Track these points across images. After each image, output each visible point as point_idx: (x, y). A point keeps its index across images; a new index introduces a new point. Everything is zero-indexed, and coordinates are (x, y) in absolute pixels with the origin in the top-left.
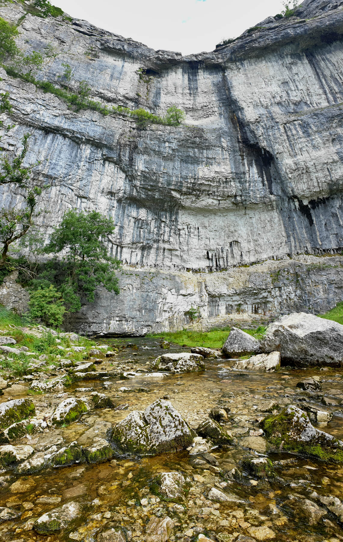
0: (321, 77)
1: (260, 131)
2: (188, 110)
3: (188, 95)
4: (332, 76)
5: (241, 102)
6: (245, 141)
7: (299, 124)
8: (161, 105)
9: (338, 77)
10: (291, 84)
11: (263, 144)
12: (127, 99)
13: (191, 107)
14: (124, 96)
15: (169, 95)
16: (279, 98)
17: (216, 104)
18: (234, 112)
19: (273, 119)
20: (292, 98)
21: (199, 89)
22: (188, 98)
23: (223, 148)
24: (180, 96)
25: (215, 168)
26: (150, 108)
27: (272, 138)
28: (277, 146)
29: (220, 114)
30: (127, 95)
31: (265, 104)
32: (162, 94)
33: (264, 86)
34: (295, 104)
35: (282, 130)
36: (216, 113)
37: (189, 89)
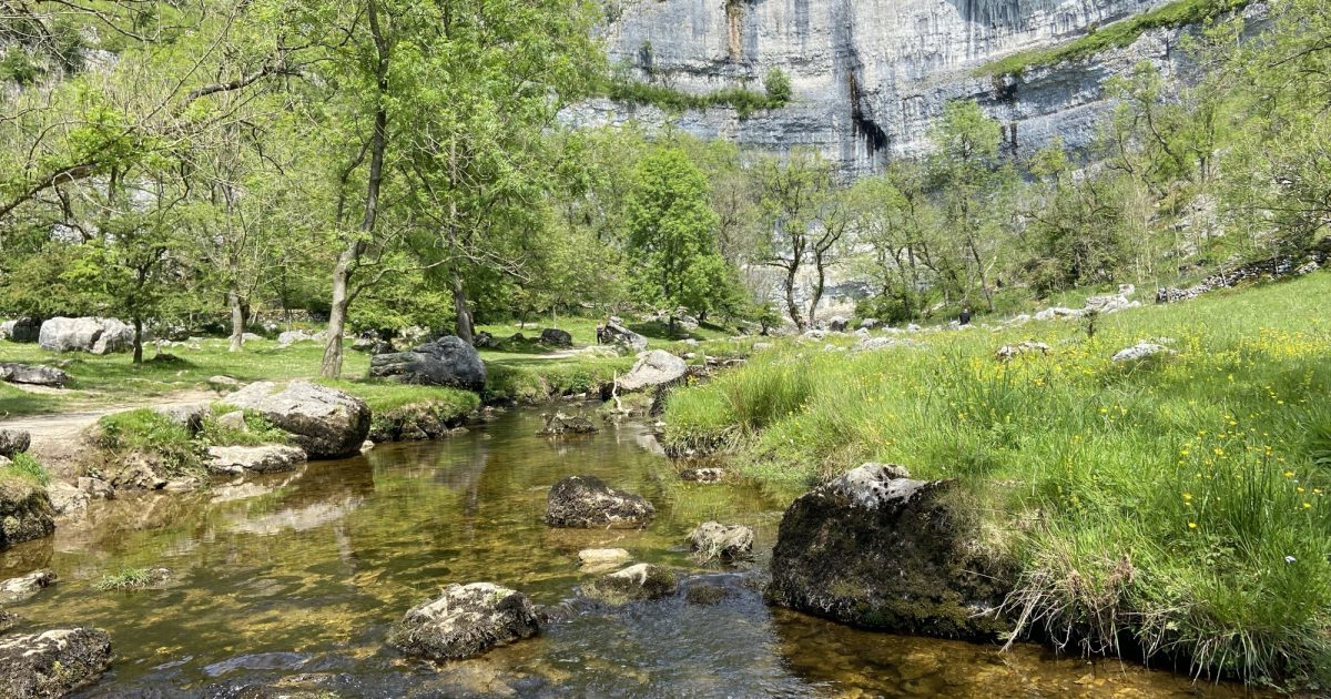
0: (973, 8)
1: (877, 105)
2: (795, 61)
3: (795, 35)
4: (985, 10)
5: (863, 55)
6: (858, 116)
7: (920, 103)
8: (760, 58)
9: (991, 13)
10: (931, 23)
11: (878, 121)
12: (718, 62)
13: (799, 56)
14: (714, 61)
15: (768, 38)
16: (909, 49)
17: (832, 53)
18: (853, 69)
19: (894, 89)
20: (926, 48)
21: (810, 23)
22: (794, 41)
23: (834, 127)
24: (784, 37)
25: (824, 154)
26: (746, 65)
27: (888, 116)
28: (891, 127)
29: (835, 71)
30: (717, 58)
31: (890, 57)
32: (759, 37)
33: (895, 26)
34: (927, 58)
35: (901, 107)
36: (830, 70)
37: (796, 25)
